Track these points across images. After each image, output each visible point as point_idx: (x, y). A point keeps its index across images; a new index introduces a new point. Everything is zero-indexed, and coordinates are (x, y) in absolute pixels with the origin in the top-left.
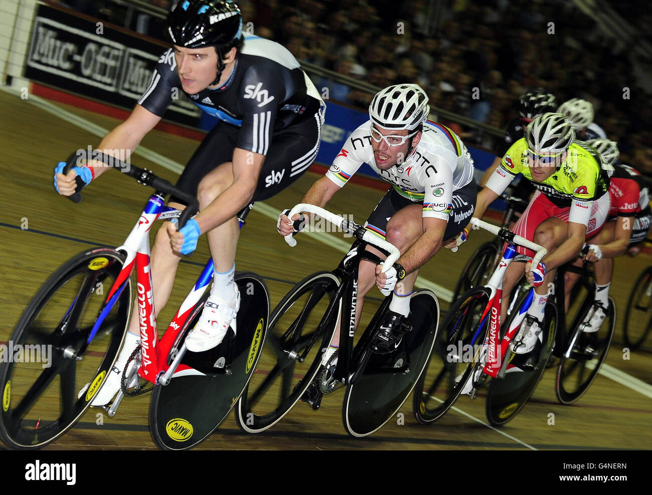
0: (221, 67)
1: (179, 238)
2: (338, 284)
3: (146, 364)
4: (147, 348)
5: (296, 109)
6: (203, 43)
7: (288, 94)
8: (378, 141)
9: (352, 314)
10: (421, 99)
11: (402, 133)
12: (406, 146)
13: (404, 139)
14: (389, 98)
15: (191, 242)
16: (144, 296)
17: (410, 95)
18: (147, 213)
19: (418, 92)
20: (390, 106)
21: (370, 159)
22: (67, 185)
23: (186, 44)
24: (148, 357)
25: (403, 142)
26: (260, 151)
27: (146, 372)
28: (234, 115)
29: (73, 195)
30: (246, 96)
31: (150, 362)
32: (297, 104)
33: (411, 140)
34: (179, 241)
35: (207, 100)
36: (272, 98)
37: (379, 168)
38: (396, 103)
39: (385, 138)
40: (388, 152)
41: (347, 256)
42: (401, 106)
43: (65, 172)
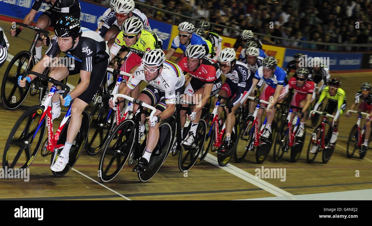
0: (74, 43)
1: (64, 101)
2: (134, 123)
3: (50, 145)
4: (50, 139)
5: (101, 56)
6: (68, 35)
7: (98, 51)
8: (146, 71)
9: (139, 134)
10: (162, 54)
11: (155, 68)
12: (157, 73)
13: (156, 70)
14: (150, 55)
15: (68, 102)
16: (50, 121)
17: (158, 53)
18: (51, 92)
19: (161, 52)
20: (150, 57)
21: (144, 78)
22: (23, 83)
23: (61, 36)
24: (51, 142)
25: (156, 71)
26: (90, 71)
27: (50, 148)
28: (79, 58)
29: (25, 87)
30: (83, 52)
31: (51, 144)
32: (101, 54)
33: (158, 70)
34: (64, 102)
35: (69, 53)
36: (92, 52)
37: (147, 81)
38: (152, 56)
39: (149, 70)
40: (150, 75)
41: (136, 113)
42: (154, 57)
43: (22, 79)
